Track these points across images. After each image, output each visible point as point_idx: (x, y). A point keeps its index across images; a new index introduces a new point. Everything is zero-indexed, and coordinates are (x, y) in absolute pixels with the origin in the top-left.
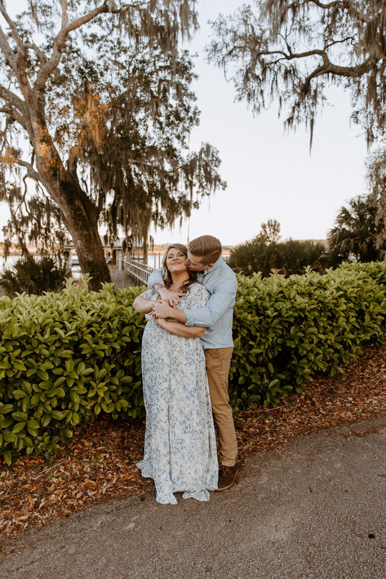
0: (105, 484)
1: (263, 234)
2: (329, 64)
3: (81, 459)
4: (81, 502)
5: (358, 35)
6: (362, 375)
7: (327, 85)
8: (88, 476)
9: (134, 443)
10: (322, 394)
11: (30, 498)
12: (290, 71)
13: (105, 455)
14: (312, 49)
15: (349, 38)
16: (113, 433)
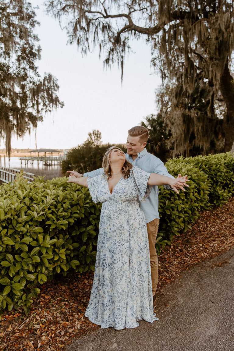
0: (77, 322)
1: (90, 140)
2: (133, 24)
3: (48, 308)
4: (67, 338)
5: (150, 7)
6: (199, 230)
7: (131, 39)
8: (60, 319)
9: (80, 292)
10: (183, 244)
11: (28, 342)
12: (106, 26)
13: (65, 302)
14: (121, 13)
15: (144, 9)
16: (62, 287)
